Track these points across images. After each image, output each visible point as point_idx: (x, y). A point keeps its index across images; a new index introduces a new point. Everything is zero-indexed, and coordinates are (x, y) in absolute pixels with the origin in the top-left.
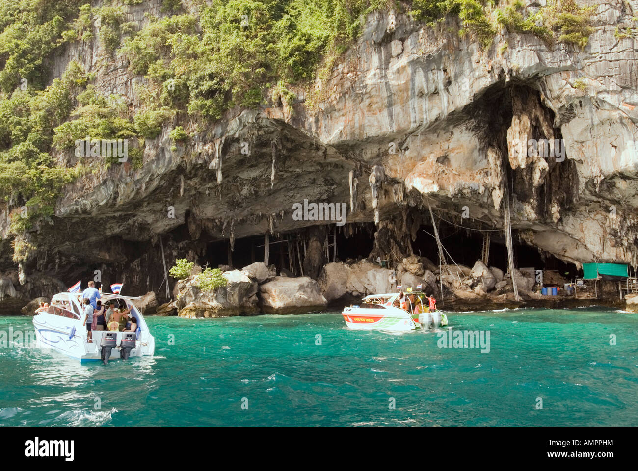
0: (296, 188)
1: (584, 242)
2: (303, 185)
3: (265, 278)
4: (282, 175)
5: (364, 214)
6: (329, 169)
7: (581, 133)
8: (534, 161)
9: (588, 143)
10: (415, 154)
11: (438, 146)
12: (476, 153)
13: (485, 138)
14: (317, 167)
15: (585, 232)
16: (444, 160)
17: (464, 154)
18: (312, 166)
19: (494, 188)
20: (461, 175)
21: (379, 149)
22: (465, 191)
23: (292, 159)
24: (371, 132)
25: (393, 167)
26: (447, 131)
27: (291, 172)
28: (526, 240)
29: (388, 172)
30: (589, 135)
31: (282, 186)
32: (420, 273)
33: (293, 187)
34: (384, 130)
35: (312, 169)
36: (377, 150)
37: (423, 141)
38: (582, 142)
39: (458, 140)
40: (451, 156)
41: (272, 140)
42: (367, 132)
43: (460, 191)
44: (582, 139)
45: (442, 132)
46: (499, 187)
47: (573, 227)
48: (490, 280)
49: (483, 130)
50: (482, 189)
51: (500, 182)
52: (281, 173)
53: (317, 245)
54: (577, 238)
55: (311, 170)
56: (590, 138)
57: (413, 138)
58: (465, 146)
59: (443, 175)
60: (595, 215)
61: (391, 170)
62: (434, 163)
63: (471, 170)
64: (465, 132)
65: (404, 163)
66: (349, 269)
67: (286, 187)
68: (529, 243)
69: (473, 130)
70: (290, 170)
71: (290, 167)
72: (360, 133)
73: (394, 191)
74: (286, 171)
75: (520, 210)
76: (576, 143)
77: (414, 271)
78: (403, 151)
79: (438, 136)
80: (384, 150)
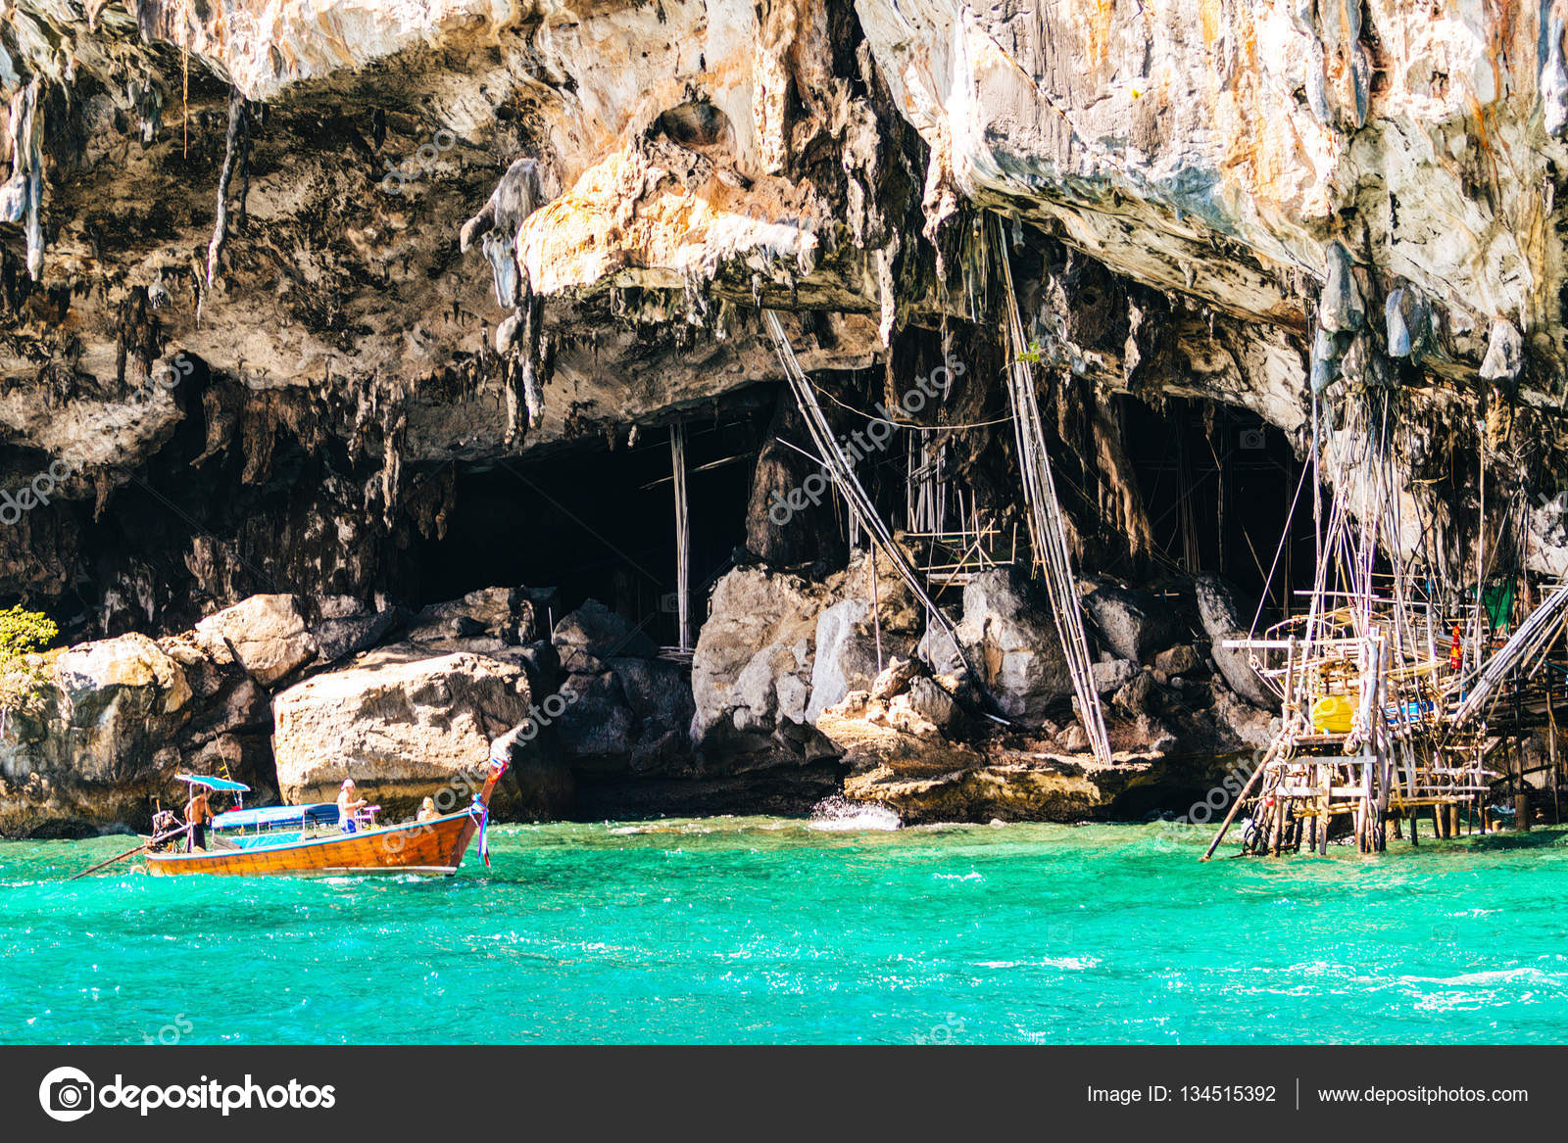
3: (286, 665)
11: (671, 58)
20: (759, 185)
21: (483, 92)
36: (480, 96)
40: (723, 96)
78: (562, 89)
79: (659, 16)
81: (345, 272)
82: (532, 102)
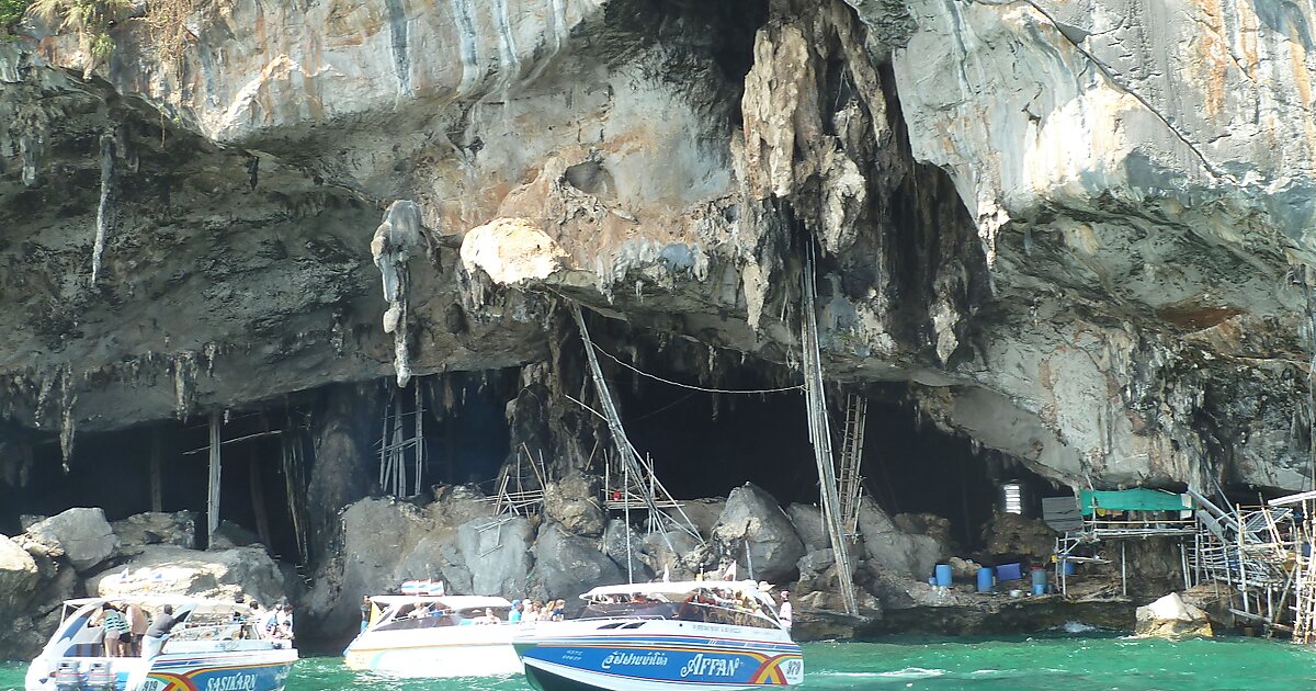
0: (233, 272)
1: (1054, 422)
2: (252, 264)
3: (100, 557)
4: (169, 236)
5: (467, 346)
6: (315, 210)
7: (937, 82)
8: (823, 172)
9: (962, 110)
10: (503, 161)
11: (573, 132)
12: (689, 153)
13: (717, 100)
14: (276, 208)
15: (1058, 389)
16: (588, 175)
17: (648, 152)
18: (256, 204)
19: (743, 262)
20: (644, 221)
21: (395, 149)
22: (650, 272)
23: (187, 185)
24: (345, 100)
25: (450, 204)
26: (595, 86)
27: (196, 225)
28: (934, 416)
29: (431, 221)
30: (962, 83)
31: (185, 269)
32: (589, 528)
33: (224, 270)
34: (382, 92)
35: (262, 214)
36: (390, 153)
37: (520, 119)
38: (947, 108)
39: (631, 113)
40: (613, 160)
41: (101, 132)
42: (333, 98)
43: (632, 275)
44: (944, 97)
45: (579, 89)
46: (758, 254)
47: (1021, 375)
48: (773, 547)
49: (701, 75)
50: (702, 262)
51: (761, 241)
52: (167, 229)
53: (341, 444)
54: (1032, 409)
55: (259, 218)
56: (965, 94)
57: (488, 109)
58: (650, 128)
59: (582, 224)
60: (1076, 335)
61: (440, 212)
62: (551, 186)
63: (676, 203)
64: (643, 85)
65: (477, 188)
66: (414, 517)
67: (199, 271)
68: (941, 425)
69: (667, 79)
70: (192, 218)
71: (188, 211)
72: (309, 102)
73: (459, 278)
74: (179, 224)
75: (844, 326)
76: (931, 112)
77: (569, 523)
78: (467, 150)
79: (569, 102)
80: (410, 151)
81: (98, 291)
82: (431, 160)
